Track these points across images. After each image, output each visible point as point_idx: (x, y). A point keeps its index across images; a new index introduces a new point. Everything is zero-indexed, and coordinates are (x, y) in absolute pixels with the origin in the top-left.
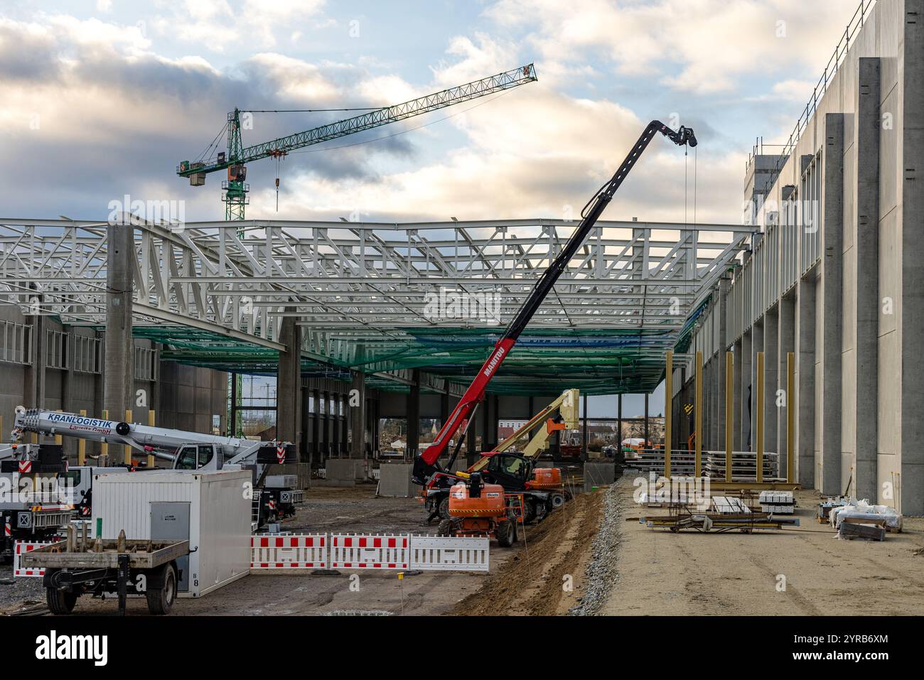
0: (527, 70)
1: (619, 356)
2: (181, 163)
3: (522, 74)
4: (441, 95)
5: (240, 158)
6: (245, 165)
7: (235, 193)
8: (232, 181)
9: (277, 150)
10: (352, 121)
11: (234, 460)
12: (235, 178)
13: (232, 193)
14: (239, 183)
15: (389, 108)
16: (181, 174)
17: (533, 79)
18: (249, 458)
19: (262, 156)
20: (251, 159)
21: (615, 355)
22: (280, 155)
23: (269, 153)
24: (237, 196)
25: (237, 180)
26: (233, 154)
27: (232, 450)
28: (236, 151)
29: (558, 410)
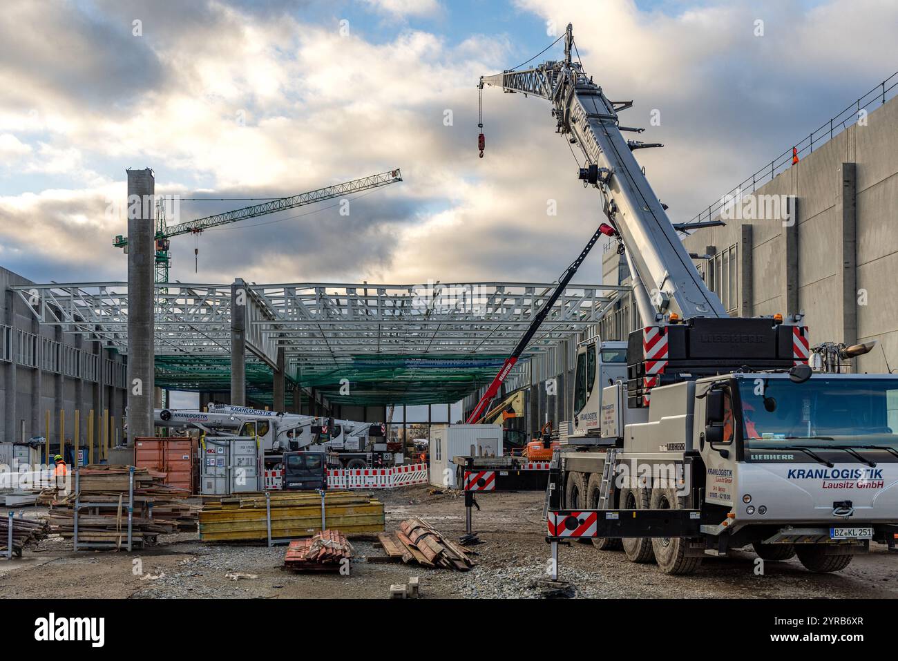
0: (394, 173)
1: (473, 374)
2: (117, 237)
3: (391, 176)
4: (328, 190)
5: (165, 234)
7: (162, 259)
8: (159, 250)
9: (195, 228)
10: (257, 207)
11: (353, 433)
12: (161, 248)
13: (159, 259)
15: (286, 199)
16: (116, 245)
17: (400, 180)
18: (361, 433)
19: (183, 232)
20: (174, 234)
21: (470, 374)
22: (198, 232)
23: (189, 230)
25: (163, 250)
26: (159, 230)
27: (349, 428)
28: (161, 229)
29: (510, 404)
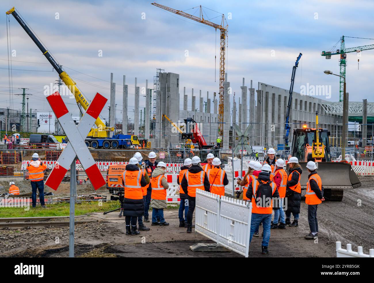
6: (346, 54)
14: (344, 60)
24: (343, 64)
